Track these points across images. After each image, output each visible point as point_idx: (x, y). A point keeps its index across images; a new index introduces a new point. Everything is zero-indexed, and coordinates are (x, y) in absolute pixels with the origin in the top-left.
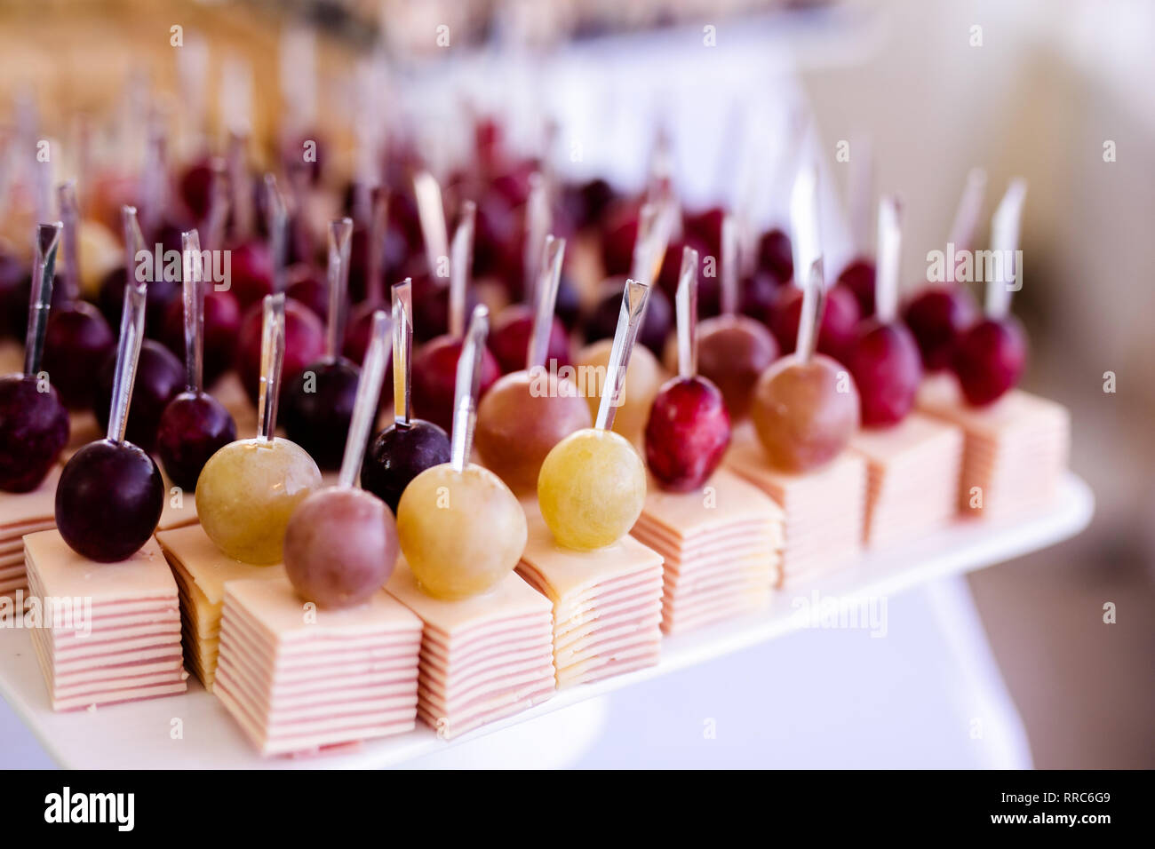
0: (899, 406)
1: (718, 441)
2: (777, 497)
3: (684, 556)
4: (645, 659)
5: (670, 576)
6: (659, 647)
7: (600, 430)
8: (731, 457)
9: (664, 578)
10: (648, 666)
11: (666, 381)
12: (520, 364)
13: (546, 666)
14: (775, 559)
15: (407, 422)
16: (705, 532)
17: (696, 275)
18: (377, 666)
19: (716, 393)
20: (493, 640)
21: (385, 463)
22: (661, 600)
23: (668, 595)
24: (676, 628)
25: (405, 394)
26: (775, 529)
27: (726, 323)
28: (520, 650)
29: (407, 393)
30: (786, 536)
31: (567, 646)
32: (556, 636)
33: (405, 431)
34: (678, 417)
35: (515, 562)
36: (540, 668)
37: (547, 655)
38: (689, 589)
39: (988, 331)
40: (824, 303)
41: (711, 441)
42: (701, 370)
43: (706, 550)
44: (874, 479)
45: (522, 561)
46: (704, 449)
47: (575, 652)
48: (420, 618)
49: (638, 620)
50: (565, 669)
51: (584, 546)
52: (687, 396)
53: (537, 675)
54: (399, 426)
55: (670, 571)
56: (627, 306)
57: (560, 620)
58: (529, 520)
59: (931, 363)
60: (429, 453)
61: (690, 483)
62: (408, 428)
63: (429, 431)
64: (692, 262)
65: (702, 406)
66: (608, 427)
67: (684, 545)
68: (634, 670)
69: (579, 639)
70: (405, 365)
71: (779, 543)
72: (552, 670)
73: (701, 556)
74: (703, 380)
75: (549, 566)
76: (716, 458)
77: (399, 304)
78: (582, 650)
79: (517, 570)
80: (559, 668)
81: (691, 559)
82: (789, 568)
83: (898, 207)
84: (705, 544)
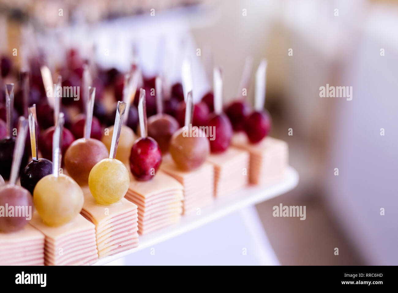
0: (225, 145)
1: (157, 161)
2: (180, 181)
3: (146, 205)
4: (133, 245)
5: (140, 212)
6: (138, 240)
7: (111, 159)
8: (162, 167)
9: (138, 213)
10: (134, 247)
11: (137, 139)
12: (81, 136)
13: (94, 250)
14: (181, 204)
15: (37, 159)
16: (153, 195)
17: (145, 99)
18: (28, 254)
19: (155, 143)
20: (73, 241)
21: (29, 176)
22: (138, 222)
23: (140, 219)
24: (144, 232)
25: (36, 149)
26: (181, 193)
27: (159, 117)
28: (84, 244)
29: (36, 148)
30: (184, 196)
31: (102, 241)
32: (97, 238)
33: (36, 163)
34: (142, 153)
35: (80, 210)
36: (92, 251)
37: (94, 246)
38: (148, 217)
39: (256, 116)
40: (194, 108)
41: (154, 161)
42: (149, 134)
43: (154, 202)
44: (217, 172)
45: (83, 209)
46: (152, 164)
47: (105, 244)
48: (44, 234)
49: (129, 230)
50: (101, 251)
51: (107, 203)
52: (144, 144)
53: (91, 253)
54: (34, 161)
55: (141, 211)
56: (119, 111)
57: (99, 231)
58: (85, 195)
59: (236, 129)
60: (46, 171)
61: (147, 177)
62: (38, 161)
63: (46, 162)
64: (143, 94)
65: (150, 148)
66: (114, 157)
67: (146, 201)
68: (129, 249)
69: (106, 239)
70: (35, 138)
71: (182, 198)
72: (97, 251)
73: (152, 204)
74: (150, 138)
75: (93, 211)
76: (157, 167)
77: (31, 114)
78: (108, 243)
79: (81, 213)
80: (99, 250)
81: (149, 206)
82: (186, 207)
83: (221, 71)
84: (153, 200)
